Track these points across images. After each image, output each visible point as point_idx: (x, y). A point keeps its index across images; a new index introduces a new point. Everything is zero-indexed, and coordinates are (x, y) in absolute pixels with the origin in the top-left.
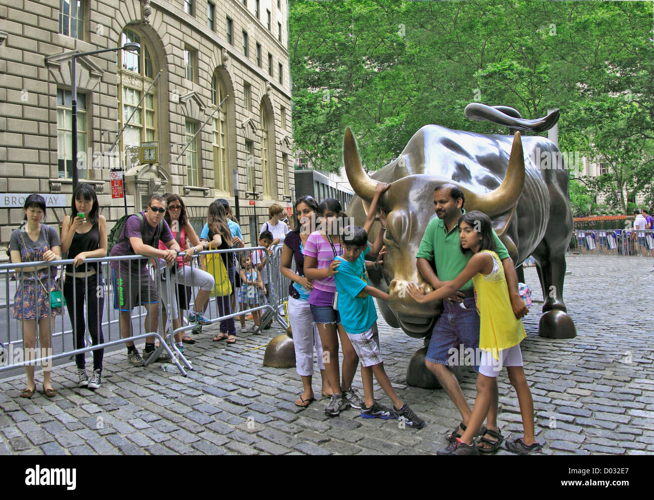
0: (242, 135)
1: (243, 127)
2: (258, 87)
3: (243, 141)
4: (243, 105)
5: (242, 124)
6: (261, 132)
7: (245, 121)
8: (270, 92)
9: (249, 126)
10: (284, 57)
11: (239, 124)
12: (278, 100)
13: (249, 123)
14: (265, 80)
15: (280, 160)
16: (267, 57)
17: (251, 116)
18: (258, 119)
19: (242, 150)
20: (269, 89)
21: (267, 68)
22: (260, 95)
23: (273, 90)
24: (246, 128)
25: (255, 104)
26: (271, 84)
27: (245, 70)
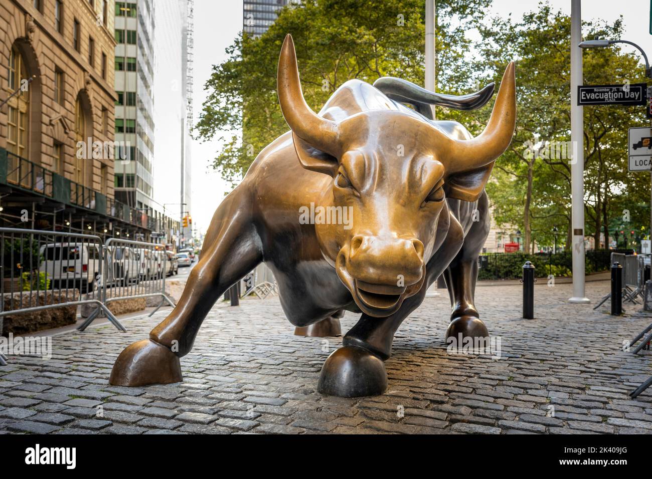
0: (49, 133)
1: (51, 124)
2: (74, 77)
3: (51, 142)
4: (52, 96)
5: (51, 121)
6: (75, 134)
7: (55, 117)
8: (89, 87)
9: (60, 124)
10: (109, 46)
11: (46, 119)
12: (99, 99)
13: (60, 120)
14: (84, 70)
15: (97, 171)
16: (87, 41)
17: (63, 112)
18: (72, 117)
19: (49, 153)
20: (88, 83)
21: (87, 54)
22: (75, 88)
23: (93, 85)
24: (56, 127)
25: (69, 98)
26: (91, 76)
27: (58, 51)
